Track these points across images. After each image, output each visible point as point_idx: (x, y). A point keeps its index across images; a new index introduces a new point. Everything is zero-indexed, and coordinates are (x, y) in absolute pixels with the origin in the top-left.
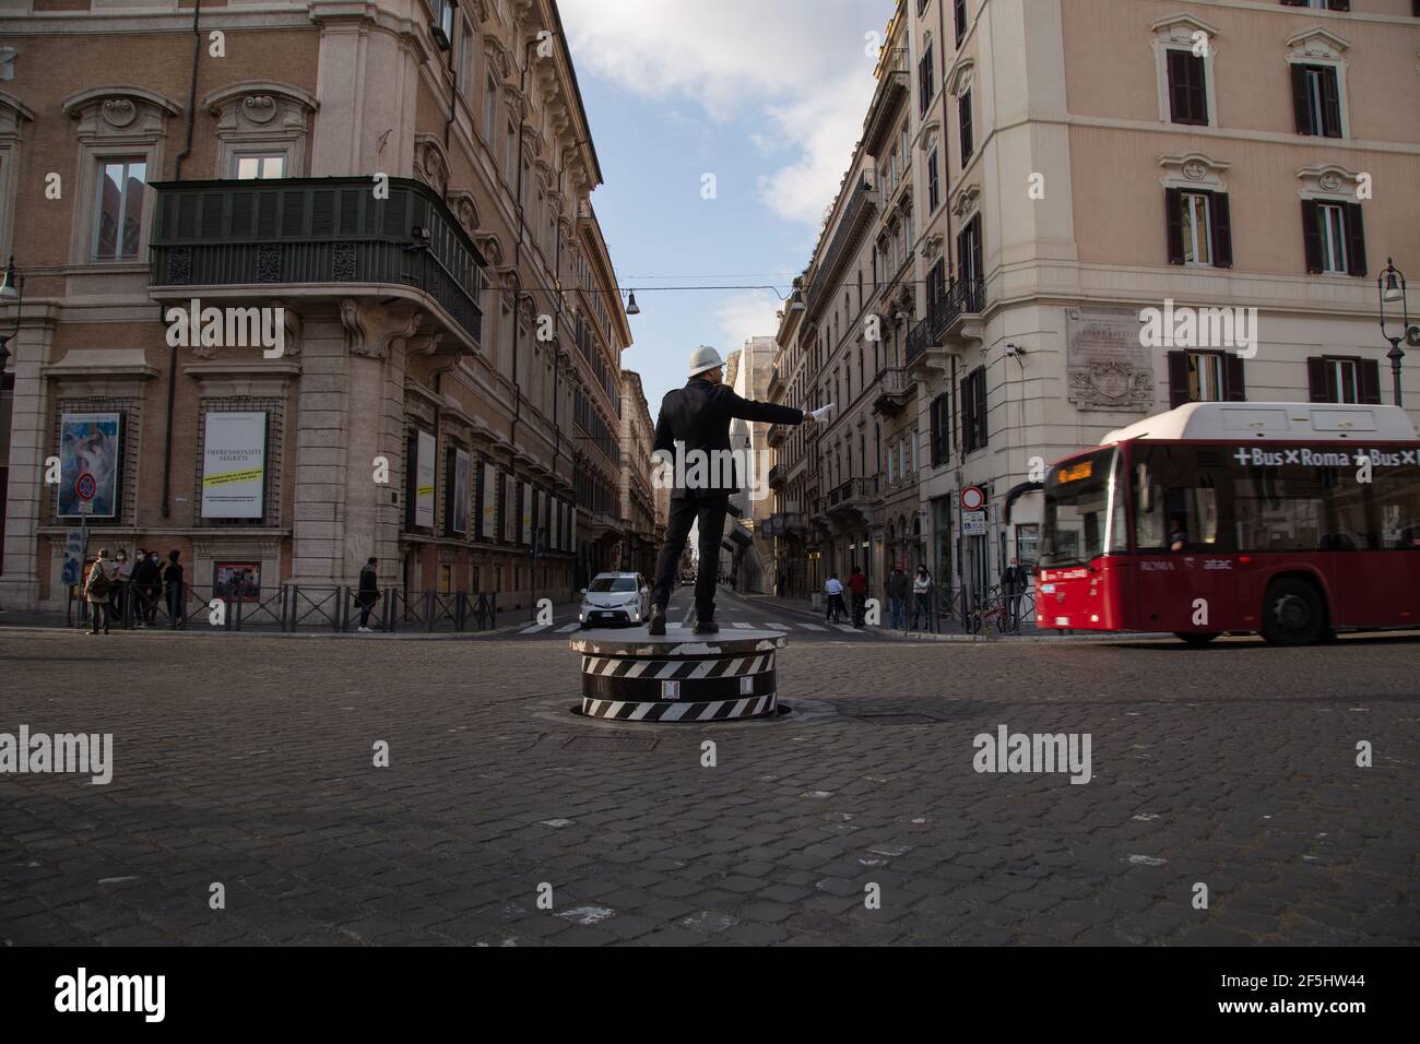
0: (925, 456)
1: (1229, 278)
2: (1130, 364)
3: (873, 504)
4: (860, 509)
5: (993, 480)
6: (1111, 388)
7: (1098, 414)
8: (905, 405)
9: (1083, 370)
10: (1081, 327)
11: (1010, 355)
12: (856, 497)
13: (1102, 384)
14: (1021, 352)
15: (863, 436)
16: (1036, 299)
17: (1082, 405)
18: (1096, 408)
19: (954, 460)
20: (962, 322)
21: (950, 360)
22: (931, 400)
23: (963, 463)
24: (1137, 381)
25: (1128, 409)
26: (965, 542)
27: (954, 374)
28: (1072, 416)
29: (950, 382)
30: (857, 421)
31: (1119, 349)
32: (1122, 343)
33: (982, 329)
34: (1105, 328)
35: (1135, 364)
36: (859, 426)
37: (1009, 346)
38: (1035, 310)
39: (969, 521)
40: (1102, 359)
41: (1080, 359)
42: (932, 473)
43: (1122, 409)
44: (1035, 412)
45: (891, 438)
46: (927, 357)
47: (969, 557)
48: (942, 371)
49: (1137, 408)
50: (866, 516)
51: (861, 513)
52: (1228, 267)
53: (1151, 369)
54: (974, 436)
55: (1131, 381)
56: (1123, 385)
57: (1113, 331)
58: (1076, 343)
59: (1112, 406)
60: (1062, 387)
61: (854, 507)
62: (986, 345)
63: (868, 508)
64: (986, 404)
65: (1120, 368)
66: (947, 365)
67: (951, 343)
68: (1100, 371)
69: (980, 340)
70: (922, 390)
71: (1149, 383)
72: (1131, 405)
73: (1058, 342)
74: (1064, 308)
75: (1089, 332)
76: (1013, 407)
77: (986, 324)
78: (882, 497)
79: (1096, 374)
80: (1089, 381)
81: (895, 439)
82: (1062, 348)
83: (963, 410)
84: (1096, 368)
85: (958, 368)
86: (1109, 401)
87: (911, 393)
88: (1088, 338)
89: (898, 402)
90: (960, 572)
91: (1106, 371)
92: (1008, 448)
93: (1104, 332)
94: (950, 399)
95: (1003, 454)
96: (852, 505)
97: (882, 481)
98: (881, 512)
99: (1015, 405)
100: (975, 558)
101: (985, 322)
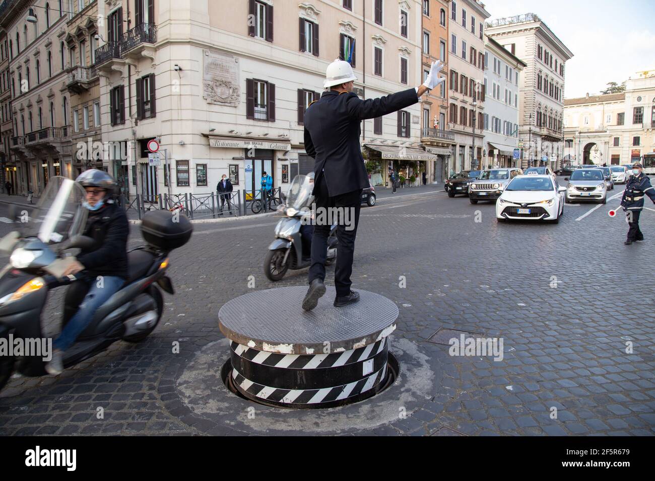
0: (106, 118)
1: (272, 47)
2: (230, 82)
3: (62, 143)
4: (54, 145)
5: (160, 136)
6: (222, 93)
7: (216, 106)
8: (90, 88)
9: (210, 83)
10: (209, 60)
11: (176, 70)
12: (50, 138)
13: (219, 90)
14: (180, 69)
15: (52, 104)
16: (189, 42)
17: (209, 101)
18: (215, 103)
19: (129, 122)
20: (143, 47)
21: (127, 67)
22: (110, 88)
23: (136, 125)
24: (233, 92)
25: (229, 105)
26: (139, 167)
27: (130, 76)
28: (204, 105)
29: (127, 79)
30: (47, 93)
31: (226, 74)
32: (227, 71)
33: (154, 53)
34: (220, 63)
35: (233, 82)
36: (49, 97)
37: (176, 65)
38: (188, 48)
39: (152, 158)
40: (219, 78)
41: (209, 77)
42: (111, 129)
43: (227, 104)
44: (187, 102)
45: (77, 106)
46: (112, 63)
47: (140, 175)
48: (121, 73)
49: (233, 105)
50: (58, 149)
51: (54, 147)
52: (271, 42)
53: (239, 86)
54: (144, 111)
55: (231, 91)
56: (228, 92)
57: (224, 65)
58: (208, 68)
59: (222, 102)
60: (200, 91)
61: (51, 144)
62: (156, 62)
63: (59, 144)
64: (155, 95)
65: (226, 84)
66: (125, 70)
67: (131, 58)
68: (218, 84)
69: (152, 59)
70: (103, 81)
71: (239, 93)
72: (230, 103)
73: (199, 66)
74: (202, 49)
75: (213, 63)
76: (175, 98)
77: (156, 51)
78: (71, 140)
79: (216, 86)
80: (212, 89)
81: (80, 107)
82: (201, 70)
83: (138, 95)
84: (216, 83)
85: (133, 72)
86: (221, 100)
87: (96, 82)
88: (213, 67)
89: (85, 86)
90: (135, 183)
91: (220, 84)
92: (172, 120)
93: (220, 65)
94: (126, 90)
95: (169, 123)
96: (48, 143)
97: (69, 130)
98: (70, 148)
99: (176, 97)
100: (145, 176)
101: (156, 49)
